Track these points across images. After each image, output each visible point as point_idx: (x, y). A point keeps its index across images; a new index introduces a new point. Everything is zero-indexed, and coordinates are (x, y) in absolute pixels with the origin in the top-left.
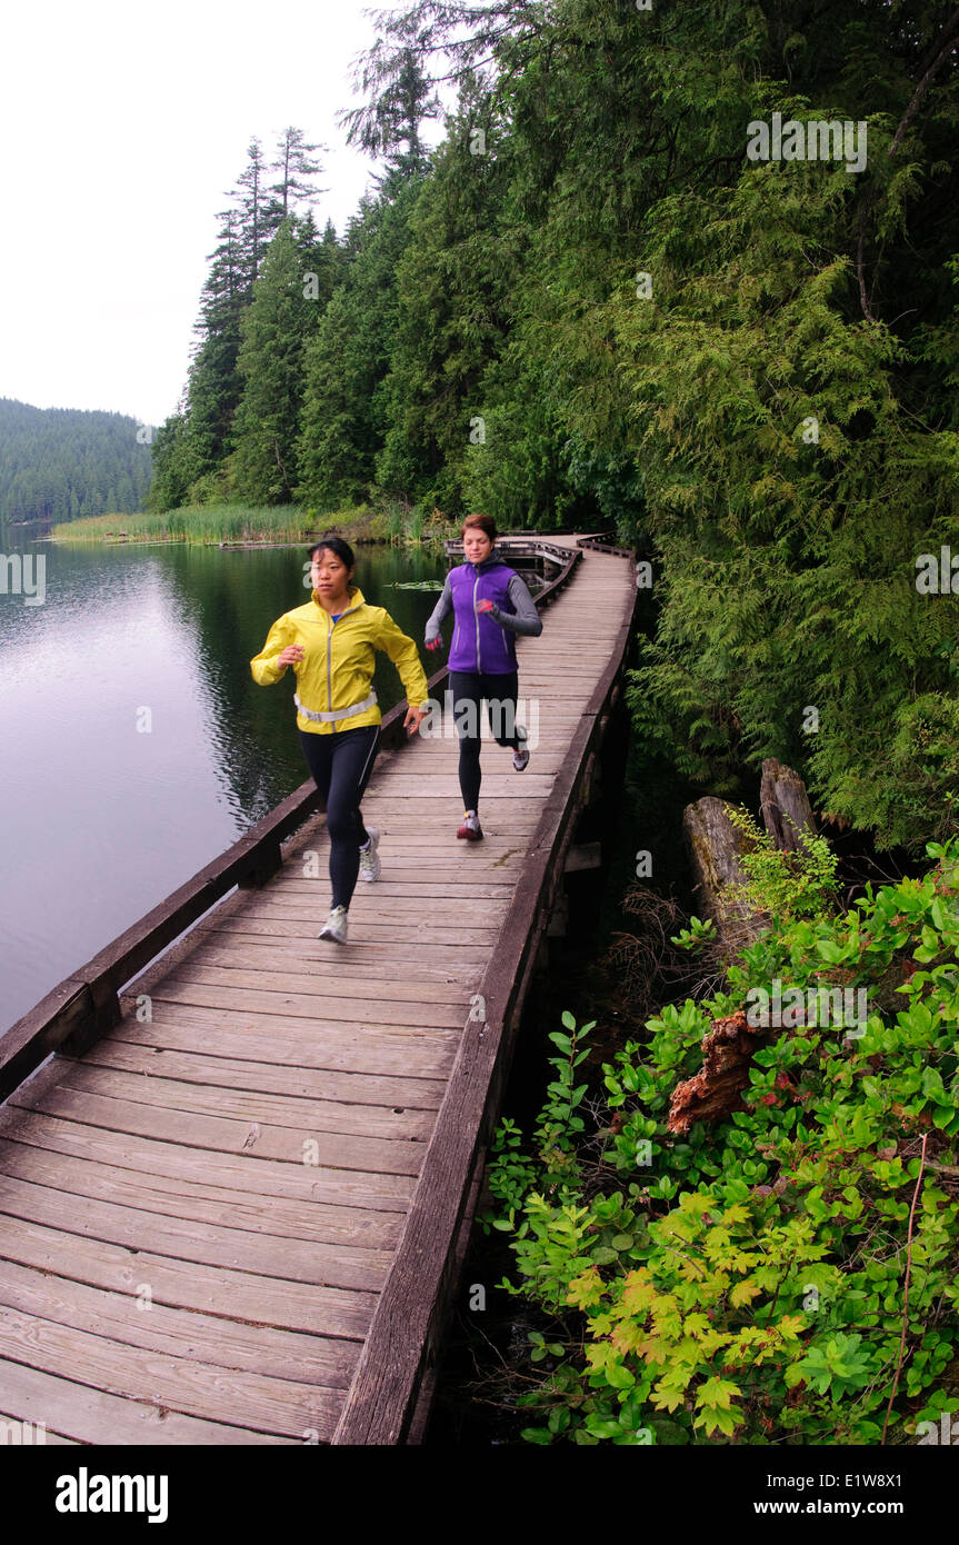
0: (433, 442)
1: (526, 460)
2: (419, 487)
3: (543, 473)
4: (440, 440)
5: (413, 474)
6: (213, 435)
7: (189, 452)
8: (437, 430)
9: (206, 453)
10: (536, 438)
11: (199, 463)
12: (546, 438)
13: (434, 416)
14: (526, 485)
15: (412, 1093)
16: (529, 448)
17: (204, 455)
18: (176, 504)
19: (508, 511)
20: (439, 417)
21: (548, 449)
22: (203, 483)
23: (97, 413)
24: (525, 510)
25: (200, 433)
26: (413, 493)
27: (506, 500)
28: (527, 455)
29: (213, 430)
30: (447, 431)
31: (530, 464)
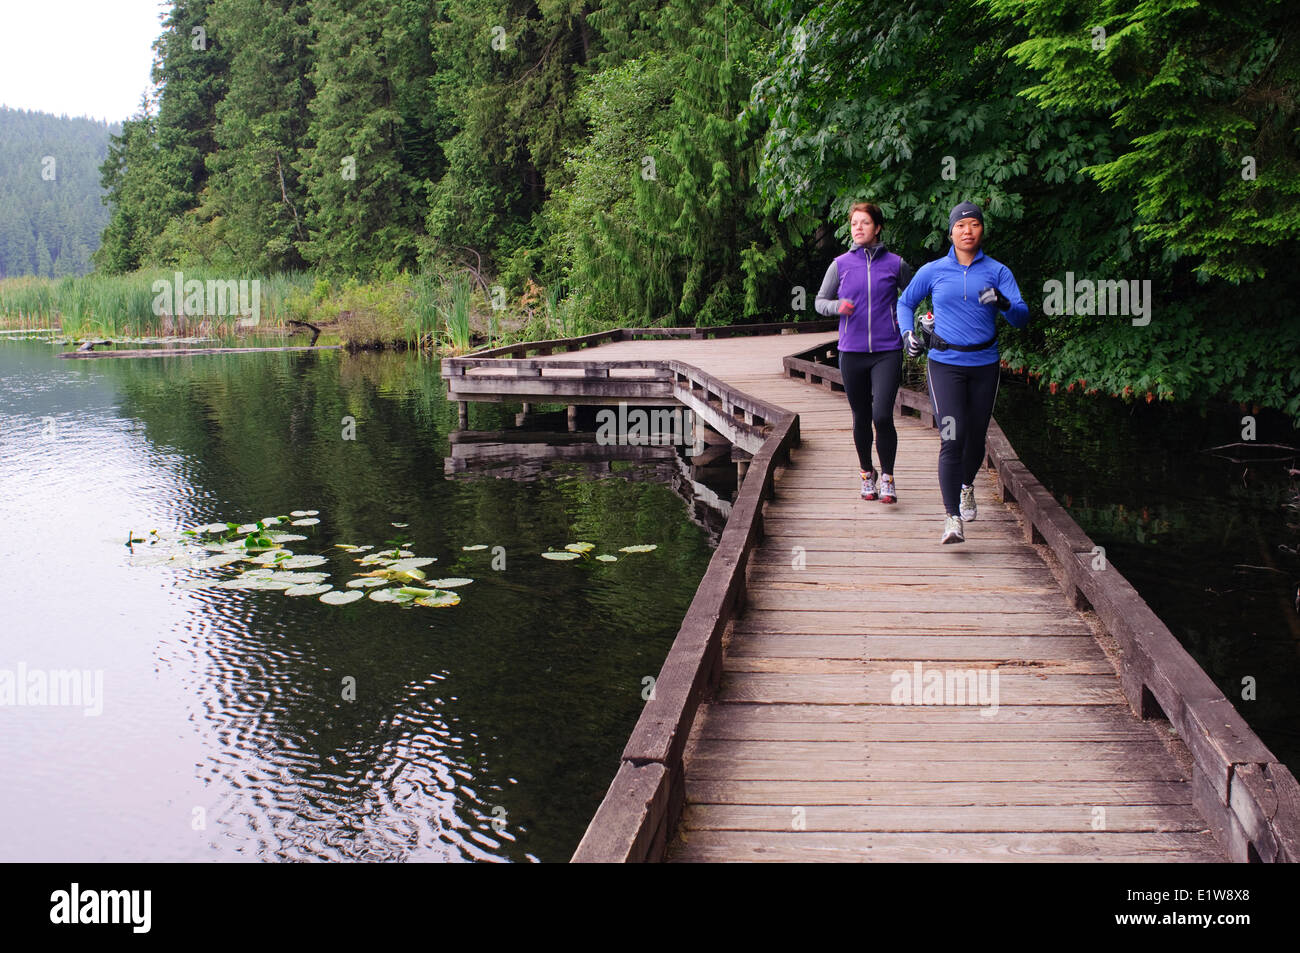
0: (523, 155)
1: (679, 170)
2: (503, 241)
3: (716, 198)
4: (535, 150)
5: (493, 216)
6: (195, 151)
7: (155, 175)
8: (529, 130)
9: (183, 181)
10: (701, 122)
11: (170, 197)
12: (722, 123)
13: (524, 102)
14: (677, 224)
16: (683, 142)
17: (179, 184)
18: (131, 264)
19: (642, 283)
20: (532, 105)
21: (726, 146)
22: (173, 230)
24: (678, 280)
25: (171, 146)
26: (494, 253)
27: (635, 260)
28: (679, 158)
29: (193, 143)
30: (546, 133)
31: (687, 179)
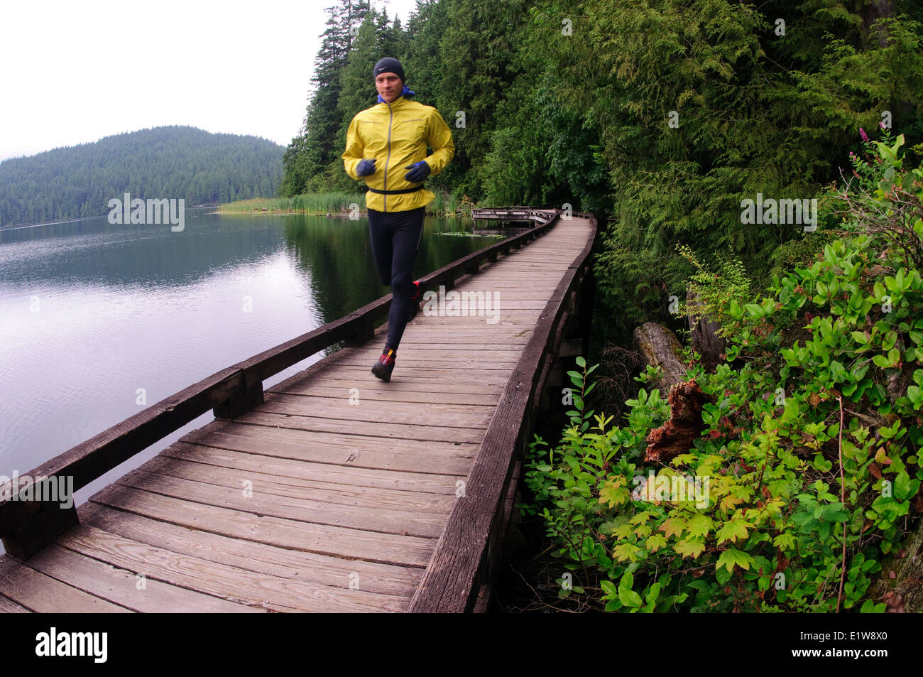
0: (464, 153)
1: (523, 162)
2: (454, 181)
3: (534, 170)
4: (468, 152)
5: (450, 173)
6: (322, 149)
7: (308, 160)
8: (466, 145)
9: (318, 161)
10: (529, 149)
11: (314, 167)
12: (536, 149)
13: (465, 136)
14: (523, 177)
15: (465, 435)
16: (525, 154)
17: (317, 161)
18: (299, 192)
19: (511, 194)
20: (467, 137)
21: (537, 155)
22: (316, 179)
23: (248, 137)
24: (522, 194)
25: (314, 148)
26: (451, 186)
27: (510, 188)
28: (524, 159)
29: (322, 146)
30: (472, 146)
31: (526, 165)
